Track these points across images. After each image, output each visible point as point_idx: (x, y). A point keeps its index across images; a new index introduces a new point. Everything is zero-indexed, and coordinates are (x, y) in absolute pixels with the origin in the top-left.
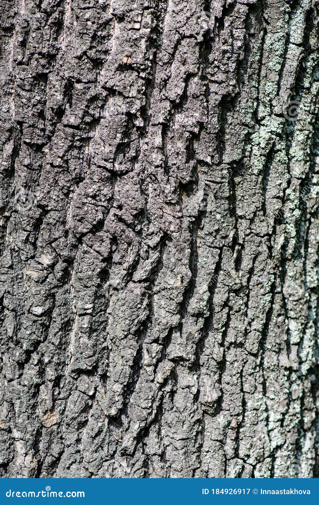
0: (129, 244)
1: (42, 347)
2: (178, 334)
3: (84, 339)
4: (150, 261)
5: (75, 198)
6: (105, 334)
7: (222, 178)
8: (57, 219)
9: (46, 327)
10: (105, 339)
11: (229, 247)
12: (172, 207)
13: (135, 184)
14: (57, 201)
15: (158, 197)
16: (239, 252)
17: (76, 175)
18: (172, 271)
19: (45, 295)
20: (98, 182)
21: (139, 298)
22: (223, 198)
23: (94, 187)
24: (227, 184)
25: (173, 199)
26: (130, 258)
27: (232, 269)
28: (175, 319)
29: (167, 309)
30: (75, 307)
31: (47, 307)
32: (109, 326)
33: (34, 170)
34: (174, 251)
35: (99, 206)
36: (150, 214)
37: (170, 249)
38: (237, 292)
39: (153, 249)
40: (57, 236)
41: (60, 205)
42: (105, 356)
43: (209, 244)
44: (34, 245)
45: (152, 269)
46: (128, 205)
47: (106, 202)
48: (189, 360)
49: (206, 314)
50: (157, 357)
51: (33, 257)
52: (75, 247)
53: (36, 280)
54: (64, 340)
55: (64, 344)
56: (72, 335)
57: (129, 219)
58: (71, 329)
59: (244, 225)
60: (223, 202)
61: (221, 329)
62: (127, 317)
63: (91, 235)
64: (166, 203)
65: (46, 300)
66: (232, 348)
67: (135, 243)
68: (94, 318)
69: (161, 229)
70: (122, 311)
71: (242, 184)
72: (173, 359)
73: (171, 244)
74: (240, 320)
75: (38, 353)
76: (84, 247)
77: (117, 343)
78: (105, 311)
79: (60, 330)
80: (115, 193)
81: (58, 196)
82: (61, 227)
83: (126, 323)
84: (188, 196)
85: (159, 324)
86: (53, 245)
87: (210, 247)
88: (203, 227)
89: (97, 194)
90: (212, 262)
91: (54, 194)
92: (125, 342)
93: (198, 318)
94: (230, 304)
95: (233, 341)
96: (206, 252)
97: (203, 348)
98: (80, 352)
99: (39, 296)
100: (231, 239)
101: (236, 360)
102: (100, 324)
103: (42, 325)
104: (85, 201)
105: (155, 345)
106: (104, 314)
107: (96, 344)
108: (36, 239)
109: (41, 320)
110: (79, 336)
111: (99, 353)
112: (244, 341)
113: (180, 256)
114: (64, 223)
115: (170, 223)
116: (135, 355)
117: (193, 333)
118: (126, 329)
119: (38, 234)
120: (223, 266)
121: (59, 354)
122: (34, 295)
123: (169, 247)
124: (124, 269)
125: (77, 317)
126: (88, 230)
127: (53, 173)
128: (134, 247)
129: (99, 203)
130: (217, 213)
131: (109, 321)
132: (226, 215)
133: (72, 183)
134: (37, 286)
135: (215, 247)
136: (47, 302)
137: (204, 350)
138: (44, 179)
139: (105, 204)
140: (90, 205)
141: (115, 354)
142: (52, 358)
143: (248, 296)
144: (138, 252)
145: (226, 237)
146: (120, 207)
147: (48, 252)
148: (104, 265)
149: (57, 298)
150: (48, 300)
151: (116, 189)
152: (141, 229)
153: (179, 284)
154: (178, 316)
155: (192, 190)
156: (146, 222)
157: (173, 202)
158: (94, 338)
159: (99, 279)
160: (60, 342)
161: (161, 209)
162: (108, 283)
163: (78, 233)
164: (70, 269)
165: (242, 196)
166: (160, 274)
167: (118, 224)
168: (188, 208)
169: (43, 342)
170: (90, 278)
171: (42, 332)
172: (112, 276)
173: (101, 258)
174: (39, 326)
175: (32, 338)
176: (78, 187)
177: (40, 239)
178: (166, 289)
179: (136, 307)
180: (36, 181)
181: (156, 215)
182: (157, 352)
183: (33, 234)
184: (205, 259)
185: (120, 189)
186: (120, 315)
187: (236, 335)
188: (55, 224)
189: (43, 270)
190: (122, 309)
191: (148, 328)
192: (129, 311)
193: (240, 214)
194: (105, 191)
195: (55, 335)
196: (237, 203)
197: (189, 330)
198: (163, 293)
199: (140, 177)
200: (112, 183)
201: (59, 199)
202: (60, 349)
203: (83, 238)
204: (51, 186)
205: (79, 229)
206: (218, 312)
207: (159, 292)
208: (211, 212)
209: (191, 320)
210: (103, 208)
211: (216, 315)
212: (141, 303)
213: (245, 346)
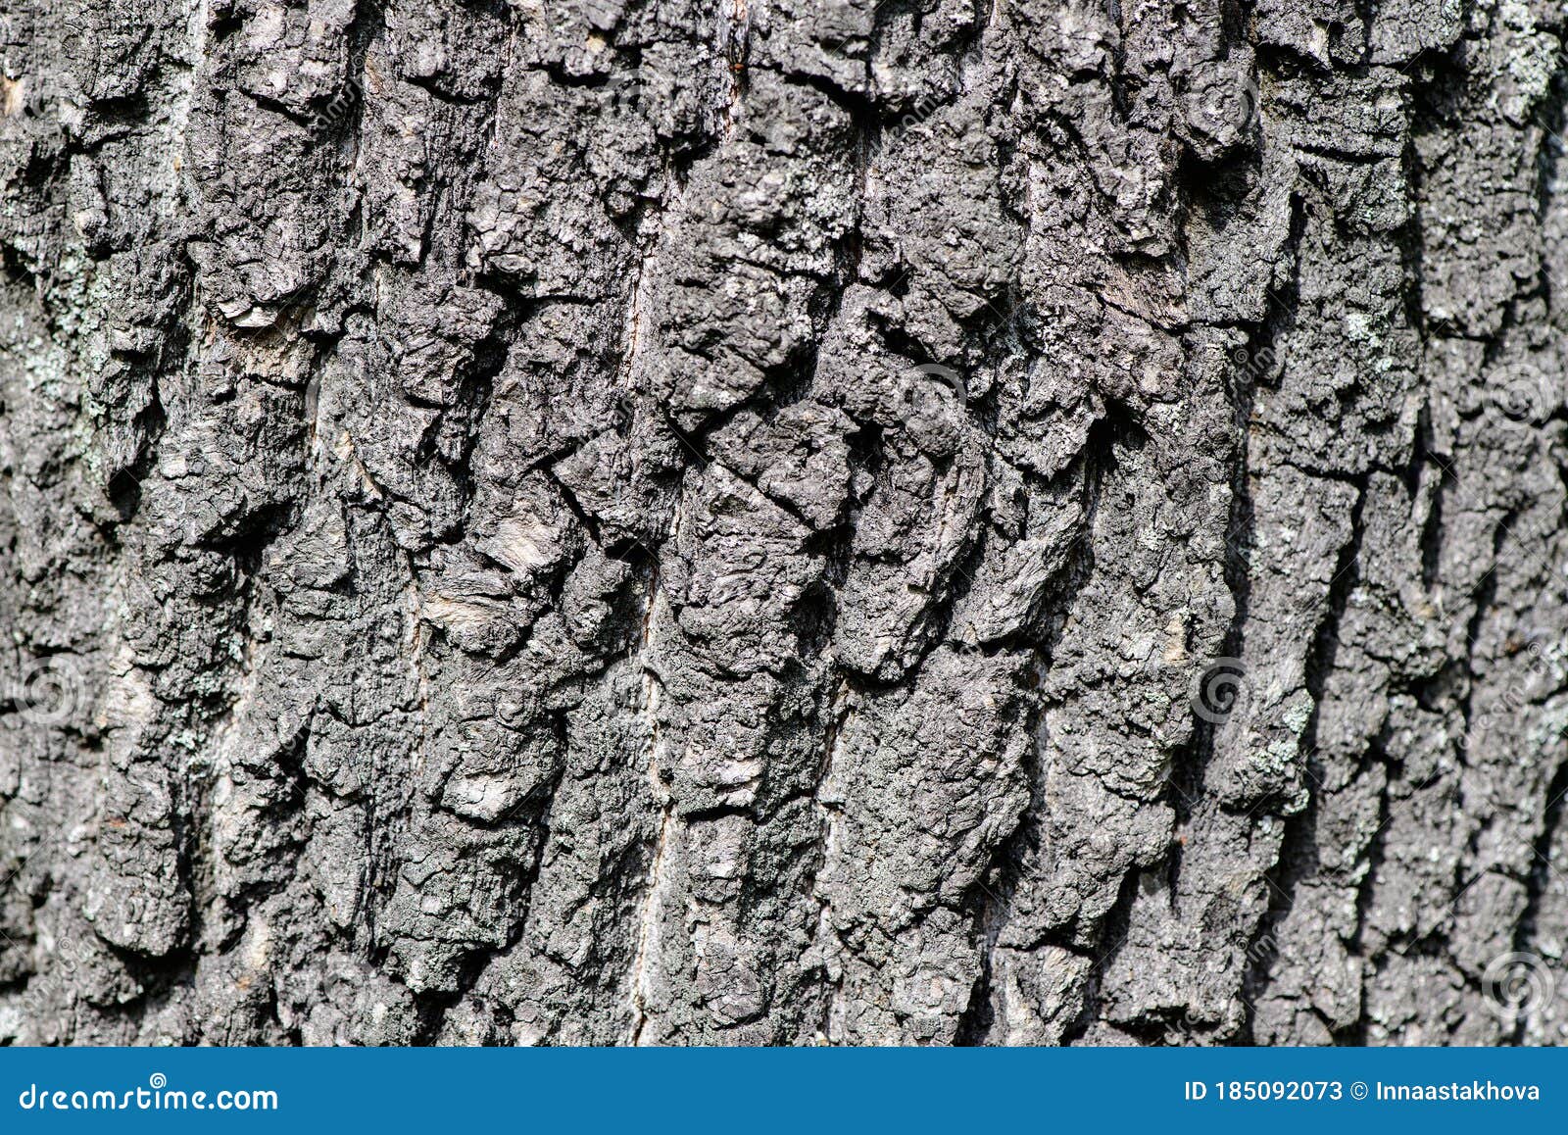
0: (942, 462)
1: (501, 975)
2: (1162, 899)
3: (717, 935)
4: (1035, 543)
5: (671, 236)
6: (811, 904)
7: (1379, 135)
8: (580, 341)
9: (521, 878)
10: (811, 932)
11: (1398, 471)
12: (1144, 279)
13: (973, 166)
14: (582, 254)
15: (1076, 229)
16: (1435, 497)
17: (682, 120)
18: (1140, 592)
19: (517, 722)
20: (794, 156)
21: (989, 726)
22: (1377, 235)
23: (773, 178)
24: (1396, 166)
25: (1153, 239)
26: (944, 534)
27: (1412, 578)
28: (1152, 829)
29: (1111, 780)
30: (667, 778)
31: (529, 777)
32: (831, 867)
33: (461, 99)
34: (1151, 491)
35: (795, 273)
36: (1034, 314)
37: (1131, 485)
38: (1423, 689)
39: (1046, 485)
40: (578, 430)
41: (596, 274)
42: (812, 1014)
43: (1305, 459)
44: (461, 472)
45: (1047, 585)
46: (941, 267)
47: (829, 253)
48: (1213, 1026)
49: (1292, 801)
50: (1064, 1013)
51: (454, 535)
52: (667, 479)
53: (475, 646)
54: (609, 939)
55: (610, 958)
56: (648, 911)
57: (941, 335)
58: (643, 886)
59: (1458, 365)
60: (1377, 250)
61: (1354, 867)
62: (925, 821)
63: (755, 419)
64: (1121, 258)
65: (521, 746)
66: (1395, 960)
67: (970, 456)
68: (762, 829)
69: (1094, 386)
70: (900, 795)
71: (1453, 167)
72: (1140, 1019)
73: (1136, 460)
74: (1437, 825)
75: (479, 1006)
76: (719, 480)
77: (874, 951)
78: (812, 792)
79: (593, 888)
80: (869, 211)
81: (586, 230)
82: (600, 385)
83: (923, 850)
84: (1217, 223)
85: (1073, 855)
86: (562, 470)
87: (1311, 471)
88: (1281, 377)
89: (789, 212)
90: (1322, 544)
91: (566, 220)
92: (915, 943)
93: (1255, 818)
94: (1392, 747)
95: (1405, 927)
96: (1293, 500)
97: (1271, 964)
98: (694, 996)
99: (489, 723)
100: (1410, 435)
101: (1414, 1018)
102: (790, 859)
103: (505, 866)
104: (727, 248)
105: (1054, 954)
106: (808, 809)
107: (772, 955)
108: (471, 443)
109: (500, 843)
110: (690, 918)
111: (787, 1002)
112: (1449, 924)
113: (1186, 517)
114: (611, 362)
115: (1142, 354)
116: (964, 1008)
117: (1234, 891)
118: (922, 880)
119: (478, 420)
120: (1369, 568)
121: (585, 1009)
122: (462, 725)
123: (1130, 473)
124: (913, 588)
125: (671, 828)
126: (741, 395)
127: (565, 116)
128: (964, 475)
129: (797, 261)
130: (1350, 304)
131: (830, 841)
132: (1391, 316)
133: (656, 162)
134: (480, 674)
135: (1337, 475)
136: (529, 754)
137: (1274, 972)
138: (520, 142)
139: (823, 265)
140: (754, 272)
141: (862, 1004)
142: (555, 1028)
143: (1465, 706)
144: (981, 501)
145: (1390, 421)
146: (896, 281)
147: (534, 509)
148: (815, 566)
149: (576, 733)
150: (533, 745)
151: (873, 189)
152: (996, 387)
153: (1173, 654)
154: (1167, 814)
155: (1238, 193)
156: (1018, 354)
157: (1154, 250)
158: (762, 927)
159: (791, 639)
160: (592, 951)
161: (1090, 287)
162: (828, 655)
163: (688, 410)
164: (639, 589)
165: (1454, 228)
166: (1075, 610)
167: (885, 361)
168: (1213, 282)
169: (505, 952)
170: (747, 633)
171: (500, 905)
172: (850, 619)
173: (801, 532)
174: (486, 873)
175: (454, 933)
176: (683, 182)
177: (494, 443)
178: (1111, 679)
179: (972, 774)
180: (470, 156)
181: (1069, 320)
182: (1067, 991)
183: (458, 421)
184: (1287, 534)
185: (894, 192)
186: (889, 814)
187: (1417, 898)
188: (572, 368)
189: (508, 598)
190: (898, 781)
191: (1023, 871)
192: (939, 792)
193: (1440, 313)
194: (826, 199)
195: (568, 916)
196: (1427, 259)
197: (1218, 881)
198: (1094, 700)
199: (994, 129)
200: (852, 159)
201: (590, 243)
202: (591, 981)
203: (713, 436)
204: (554, 179)
205: (698, 390)
206: (1341, 789)
207: (1073, 694)
208: (1320, 303)
209: (1226, 830)
210: (813, 284)
211: (1332, 800)
212: (996, 753)
213: (1453, 949)
